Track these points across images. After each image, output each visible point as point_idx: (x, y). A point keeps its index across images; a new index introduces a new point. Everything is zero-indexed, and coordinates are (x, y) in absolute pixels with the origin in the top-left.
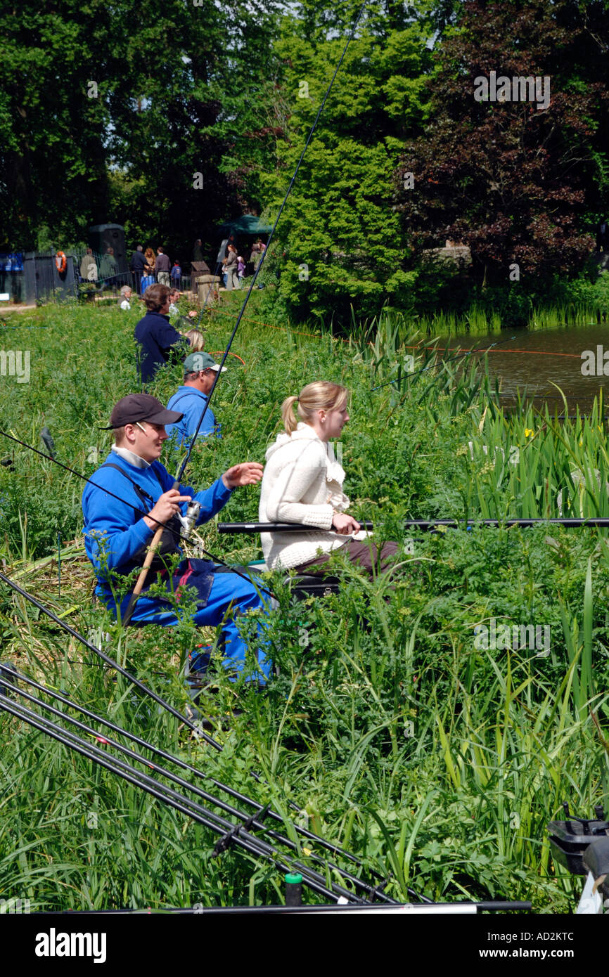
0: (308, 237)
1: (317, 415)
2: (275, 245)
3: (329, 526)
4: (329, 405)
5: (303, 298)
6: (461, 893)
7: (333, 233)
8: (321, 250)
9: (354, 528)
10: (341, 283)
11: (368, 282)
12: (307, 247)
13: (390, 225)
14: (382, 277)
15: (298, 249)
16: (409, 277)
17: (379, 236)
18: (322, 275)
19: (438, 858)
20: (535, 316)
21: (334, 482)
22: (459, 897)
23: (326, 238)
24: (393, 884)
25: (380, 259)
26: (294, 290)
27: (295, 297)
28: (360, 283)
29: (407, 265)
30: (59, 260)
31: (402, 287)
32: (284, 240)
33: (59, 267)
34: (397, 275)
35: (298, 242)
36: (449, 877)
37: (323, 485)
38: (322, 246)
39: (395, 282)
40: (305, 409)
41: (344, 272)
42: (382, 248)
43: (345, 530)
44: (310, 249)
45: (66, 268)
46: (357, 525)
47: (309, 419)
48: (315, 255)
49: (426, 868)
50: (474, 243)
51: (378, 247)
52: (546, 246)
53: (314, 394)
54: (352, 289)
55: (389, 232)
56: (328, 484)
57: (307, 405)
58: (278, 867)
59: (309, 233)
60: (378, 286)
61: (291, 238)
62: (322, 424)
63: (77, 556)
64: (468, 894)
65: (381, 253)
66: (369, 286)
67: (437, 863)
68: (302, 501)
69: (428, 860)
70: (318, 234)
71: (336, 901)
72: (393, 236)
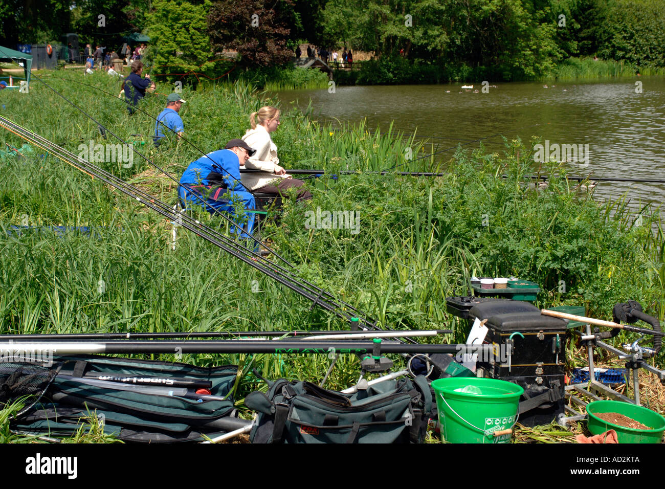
0: (166, 44)
1: (266, 121)
2: (150, 47)
3: (273, 171)
4: (271, 117)
5: (163, 72)
6: (404, 327)
7: (179, 43)
8: (172, 51)
9: (283, 173)
10: (181, 66)
11: (193, 66)
12: (165, 49)
13: (204, 41)
14: (199, 64)
15: (161, 49)
16: (211, 64)
17: (199, 46)
18: (172, 62)
19: (396, 313)
20: (267, 86)
21: (274, 151)
22: (404, 329)
23: (174, 44)
24: (379, 323)
25: (199, 56)
26: (159, 68)
27: (159, 71)
28: (189, 66)
29: (210, 59)
30: (48, 49)
31: (208, 69)
32: (155, 44)
33: (48, 52)
34: (206, 64)
35: (161, 46)
36: (400, 320)
37: (269, 152)
38: (173, 49)
39: (205, 67)
40: (261, 118)
41: (182, 61)
42: (201, 51)
43: (279, 173)
44: (167, 49)
45: (52, 52)
46: (285, 171)
47: (262, 123)
48: (170, 53)
49: (391, 316)
50: (240, 51)
51: (198, 51)
52: (273, 54)
53: (265, 112)
54: (186, 69)
55: (204, 44)
56: (271, 152)
57: (261, 117)
58: (337, 315)
59: (167, 42)
60: (197, 68)
61: (158, 44)
62: (268, 126)
63: (141, 181)
64: (407, 328)
65: (200, 54)
66: (194, 68)
67: (395, 314)
68: (260, 160)
69: (392, 313)
70: (171, 43)
71: (362, 329)
72: (206, 46)
